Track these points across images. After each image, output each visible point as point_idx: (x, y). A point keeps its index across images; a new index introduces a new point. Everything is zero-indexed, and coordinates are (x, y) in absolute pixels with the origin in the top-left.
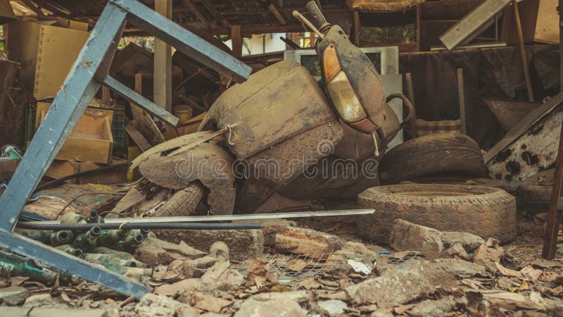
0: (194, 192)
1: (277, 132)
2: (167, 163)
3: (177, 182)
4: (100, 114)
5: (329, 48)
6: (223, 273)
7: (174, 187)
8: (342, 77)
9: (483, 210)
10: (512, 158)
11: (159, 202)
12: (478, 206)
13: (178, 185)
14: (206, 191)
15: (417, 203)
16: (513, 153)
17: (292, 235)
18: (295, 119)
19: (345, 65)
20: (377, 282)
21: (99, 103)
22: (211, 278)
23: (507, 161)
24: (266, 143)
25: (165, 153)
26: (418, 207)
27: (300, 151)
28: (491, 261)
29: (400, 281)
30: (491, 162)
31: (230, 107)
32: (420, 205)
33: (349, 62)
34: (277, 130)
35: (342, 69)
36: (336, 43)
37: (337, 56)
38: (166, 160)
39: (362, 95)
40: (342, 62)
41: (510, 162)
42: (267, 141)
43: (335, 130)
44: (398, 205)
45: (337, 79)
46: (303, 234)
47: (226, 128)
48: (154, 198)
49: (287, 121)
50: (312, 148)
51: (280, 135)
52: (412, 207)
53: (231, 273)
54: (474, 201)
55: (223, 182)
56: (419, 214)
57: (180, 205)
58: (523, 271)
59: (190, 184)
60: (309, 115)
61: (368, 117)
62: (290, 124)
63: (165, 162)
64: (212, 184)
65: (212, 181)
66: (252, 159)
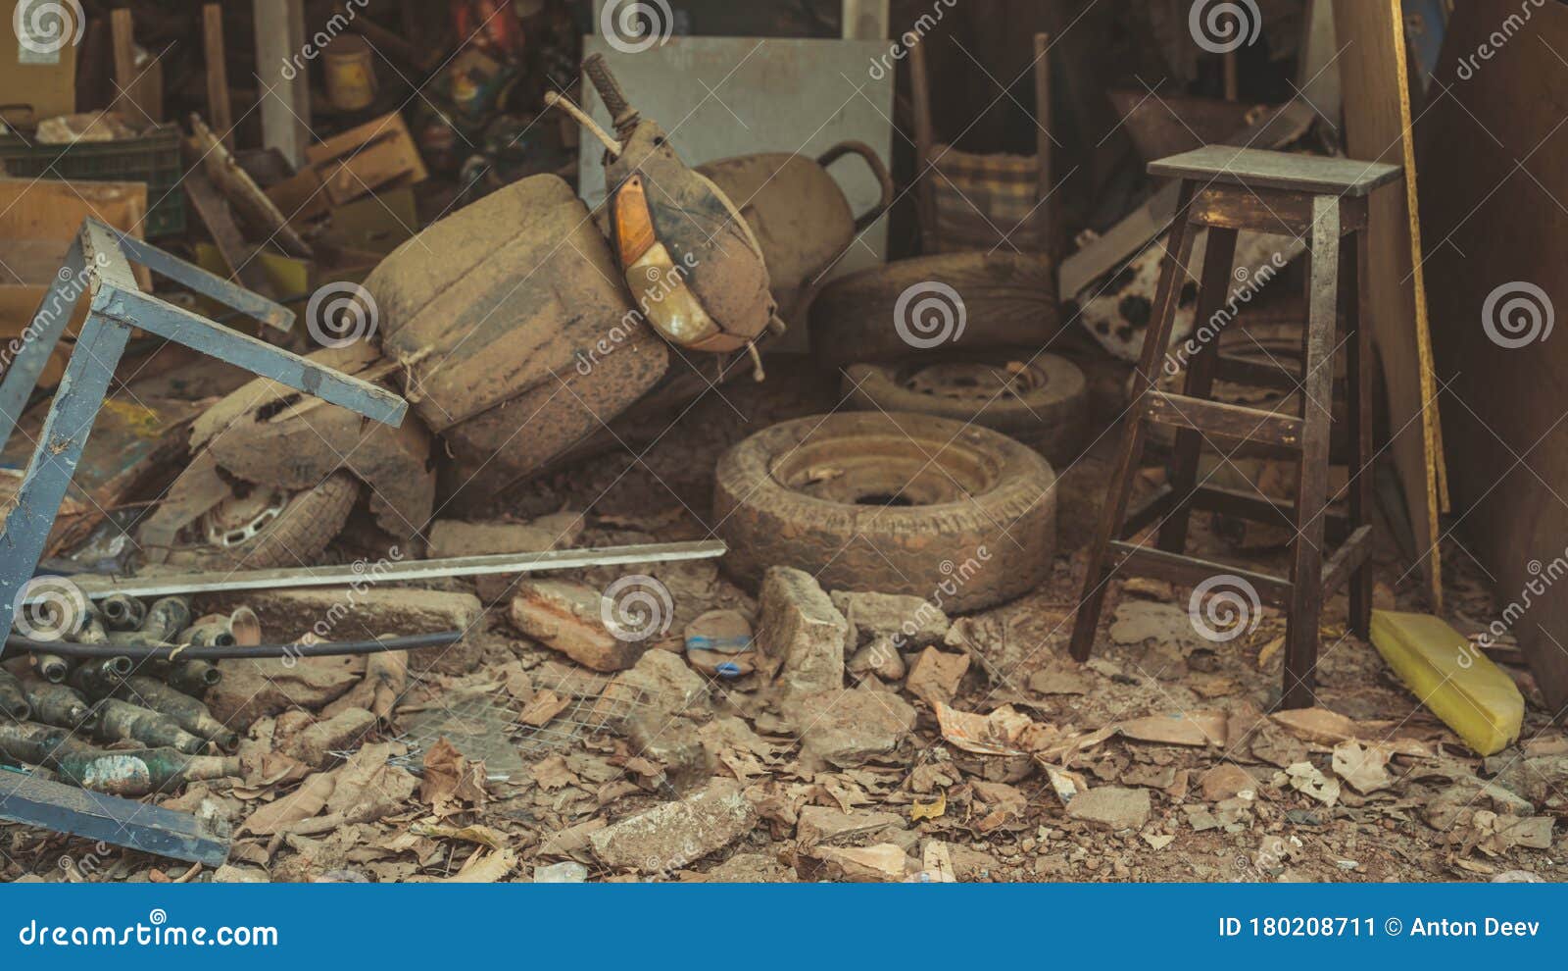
0: (337, 493)
1: (515, 372)
2: (271, 438)
3: (298, 474)
4: (114, 193)
5: (628, 187)
6: (375, 774)
7: (292, 486)
8: (658, 255)
9: (963, 542)
10: (1134, 289)
11: (260, 507)
12: (951, 534)
13: (301, 481)
14: (364, 490)
15: (821, 524)
16: (1140, 276)
17: (545, 606)
18: (556, 342)
19: (665, 229)
20: (651, 821)
21: (109, 124)
22: (352, 783)
23: (1123, 295)
24: (490, 397)
25: (267, 412)
26: (824, 534)
27: (570, 407)
28: (940, 686)
29: (695, 816)
30: (1087, 294)
31: (409, 303)
32: (829, 529)
33: (675, 220)
34: (513, 368)
35: (659, 237)
36: (647, 175)
37: (650, 206)
38: (269, 430)
39: (705, 294)
40: (659, 220)
41: (1131, 298)
42: (491, 392)
43: (648, 356)
44: (784, 523)
45: (646, 261)
46: (566, 608)
47: (398, 364)
48: (252, 494)
49: (537, 349)
50: (597, 399)
51: (520, 380)
52: (812, 532)
53: (392, 773)
54: (945, 522)
55: (401, 468)
56: (825, 549)
57: (306, 529)
58: (994, 716)
59: (327, 477)
60: (586, 333)
61: (722, 330)
62: (544, 354)
63: (266, 435)
64: (376, 474)
65: (378, 468)
66: (463, 427)
